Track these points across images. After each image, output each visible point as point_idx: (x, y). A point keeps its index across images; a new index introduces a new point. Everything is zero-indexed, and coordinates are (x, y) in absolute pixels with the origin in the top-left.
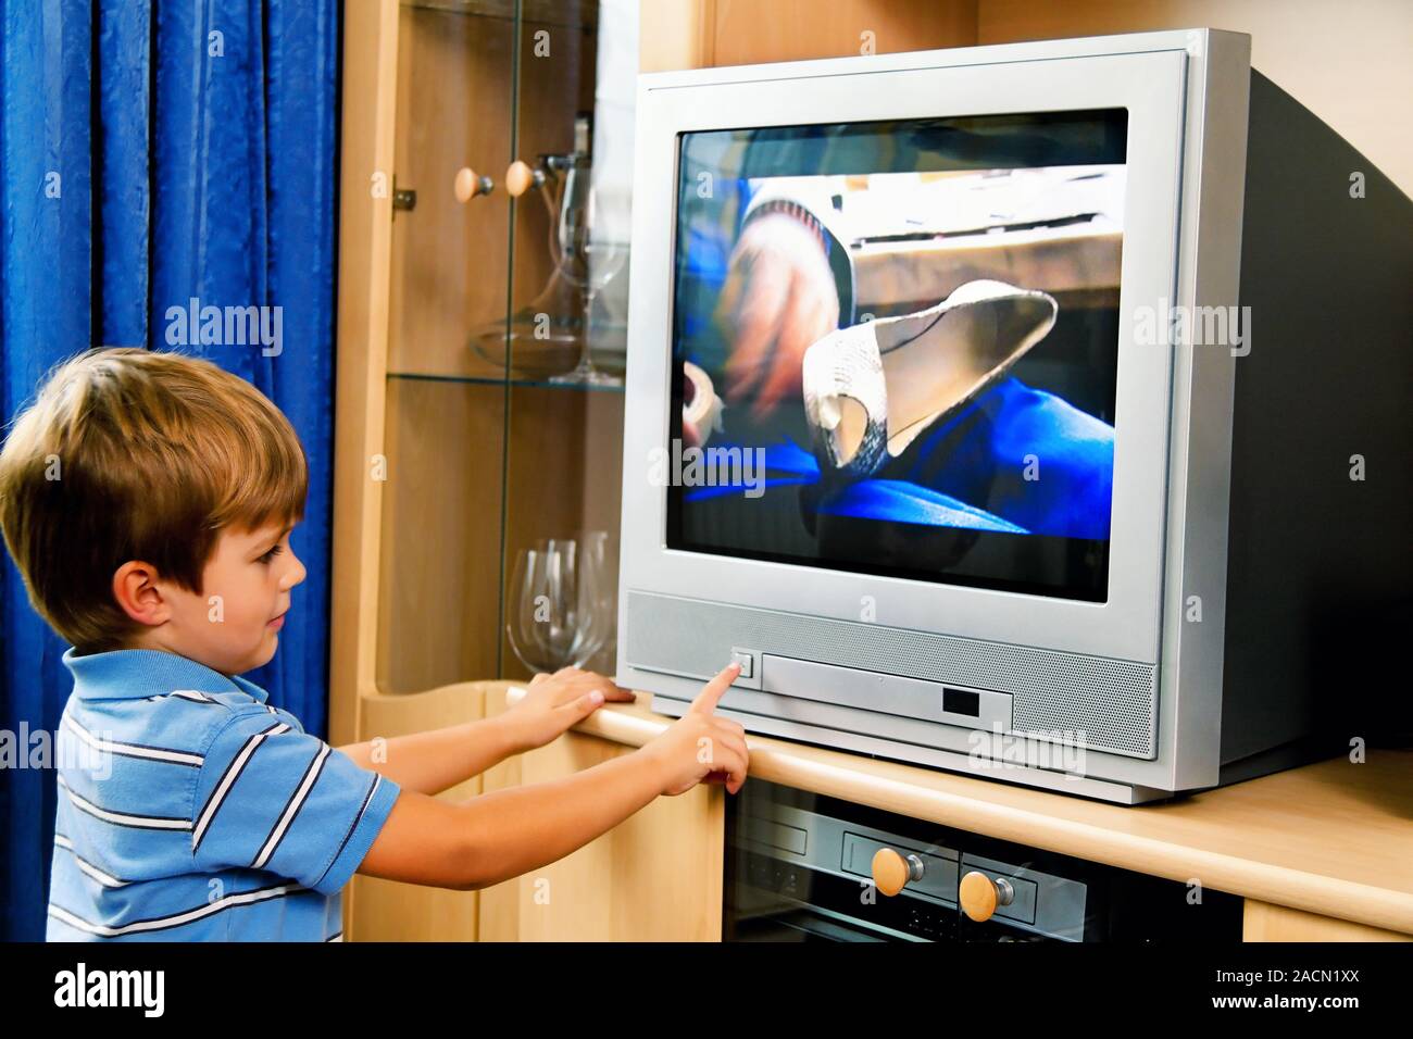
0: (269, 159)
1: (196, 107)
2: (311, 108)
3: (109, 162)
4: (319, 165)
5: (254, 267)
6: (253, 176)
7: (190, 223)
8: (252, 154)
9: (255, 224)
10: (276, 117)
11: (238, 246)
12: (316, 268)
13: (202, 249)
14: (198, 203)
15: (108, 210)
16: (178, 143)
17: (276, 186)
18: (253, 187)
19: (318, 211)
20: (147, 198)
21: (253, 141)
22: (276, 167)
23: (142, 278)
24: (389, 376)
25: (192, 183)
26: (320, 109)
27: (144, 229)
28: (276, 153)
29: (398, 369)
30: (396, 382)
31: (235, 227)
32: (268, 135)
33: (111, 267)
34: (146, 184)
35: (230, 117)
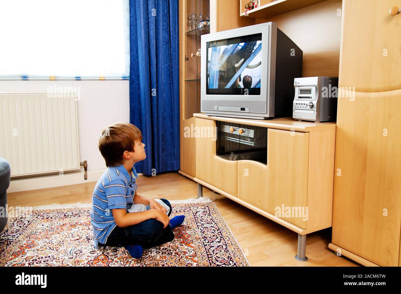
0: (171, 55)
1: (161, 48)
2: (176, 48)
3: (151, 55)
4: (177, 55)
5: (169, 68)
6: (169, 57)
7: (161, 62)
8: (169, 54)
9: (169, 63)
10: (172, 49)
11: (168, 66)
12: (177, 68)
13: (163, 66)
14: (162, 60)
15: (151, 61)
16: (159, 53)
17: (172, 58)
18: (169, 58)
19: (177, 61)
20: (155, 59)
21: (169, 52)
22: (172, 55)
23: (155, 69)
24: (185, 81)
25: (161, 57)
26: (177, 48)
27: (155, 63)
28: (172, 54)
29: (186, 80)
30: (186, 81)
31: (167, 63)
32: (170, 51)
33: (151, 68)
34: (155, 58)
35: (166, 50)
